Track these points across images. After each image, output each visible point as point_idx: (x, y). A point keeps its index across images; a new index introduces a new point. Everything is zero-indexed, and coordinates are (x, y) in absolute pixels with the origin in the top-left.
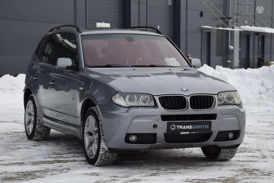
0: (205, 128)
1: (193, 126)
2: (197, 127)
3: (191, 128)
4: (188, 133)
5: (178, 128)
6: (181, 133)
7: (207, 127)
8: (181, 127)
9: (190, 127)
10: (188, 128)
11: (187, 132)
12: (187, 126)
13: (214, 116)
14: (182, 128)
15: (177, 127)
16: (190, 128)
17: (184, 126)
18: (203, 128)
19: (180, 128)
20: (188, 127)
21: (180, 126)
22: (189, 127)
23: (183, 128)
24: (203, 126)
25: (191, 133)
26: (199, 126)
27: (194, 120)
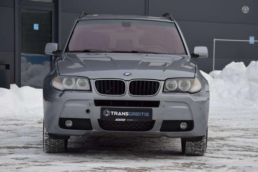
0: (145, 115)
1: (130, 113)
2: (134, 113)
3: (128, 115)
5: (112, 114)
6: (116, 120)
7: (147, 114)
8: (116, 113)
9: (127, 114)
10: (124, 115)
11: (123, 119)
12: (122, 113)
13: (156, 104)
14: (117, 115)
16: (126, 115)
17: (120, 113)
18: (142, 115)
19: (115, 114)
20: (124, 114)
21: (115, 112)
22: (126, 114)
23: (118, 114)
24: (143, 113)
25: (127, 120)
26: (137, 113)
27: (132, 107)
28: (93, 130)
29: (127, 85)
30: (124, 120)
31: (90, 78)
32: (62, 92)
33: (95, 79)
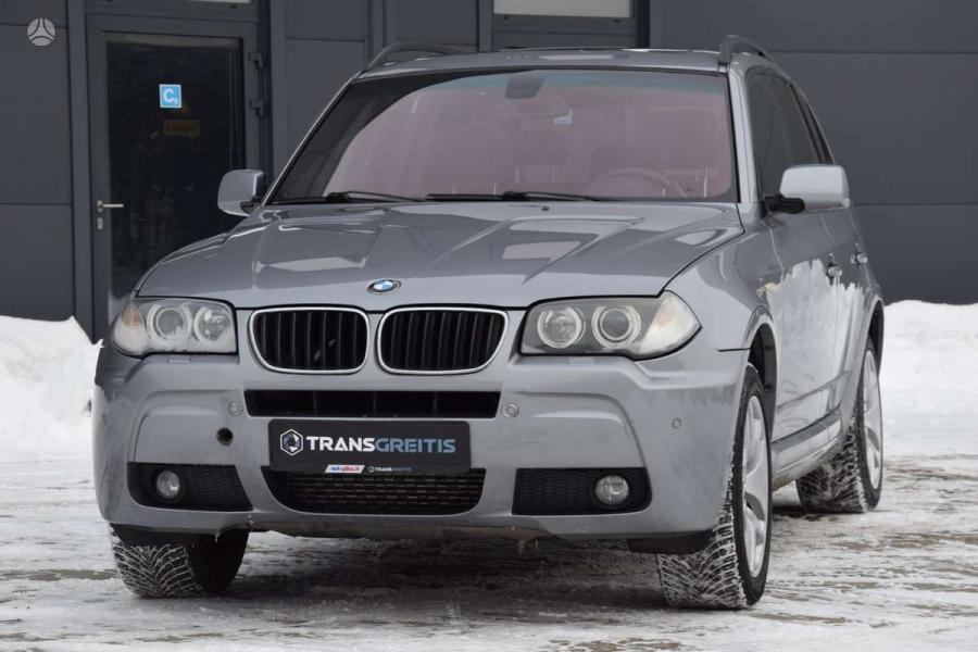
0: (440, 450)
1: (380, 440)
2: (396, 443)
3: (372, 448)
4: (358, 469)
5: (313, 448)
6: (330, 469)
7: (448, 446)
8: (326, 443)
9: (367, 445)
10: (359, 448)
11: (354, 467)
12: (351, 440)
13: (486, 403)
14: (330, 449)
15: (307, 443)
16: (365, 450)
17: (341, 441)
18: (430, 450)
19: (322, 448)
20: (356, 445)
21: (322, 439)
22: (363, 446)
23: (333, 446)
24: (430, 442)
25: (372, 470)
26: (407, 441)
27: (392, 416)
28: (255, 511)
29: (374, 327)
30: (360, 471)
31: (236, 306)
32: (139, 360)
33: (254, 309)
